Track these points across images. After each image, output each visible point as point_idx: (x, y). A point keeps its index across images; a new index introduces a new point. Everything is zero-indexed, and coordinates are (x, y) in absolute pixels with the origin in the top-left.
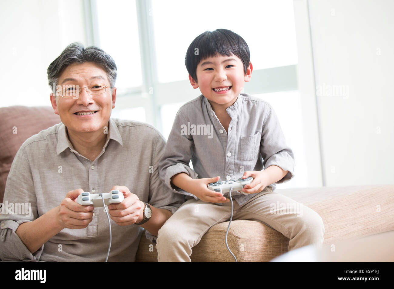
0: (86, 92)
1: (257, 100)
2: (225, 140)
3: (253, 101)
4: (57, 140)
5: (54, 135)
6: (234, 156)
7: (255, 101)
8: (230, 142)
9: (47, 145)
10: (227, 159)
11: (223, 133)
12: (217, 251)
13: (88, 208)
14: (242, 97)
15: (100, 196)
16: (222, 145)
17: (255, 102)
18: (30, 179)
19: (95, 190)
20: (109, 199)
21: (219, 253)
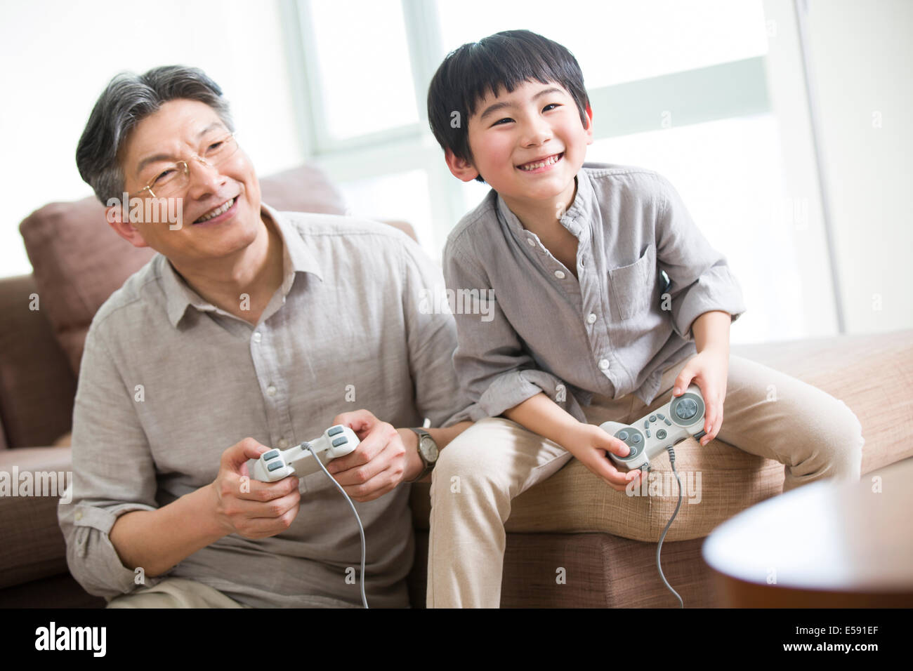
0: (198, 164)
1: (627, 172)
2: (572, 291)
3: (617, 176)
4: (164, 294)
5: (154, 285)
6: (604, 317)
7: (622, 174)
8: (587, 295)
9: (145, 311)
10: (589, 330)
11: (566, 278)
12: (601, 501)
13: (286, 485)
14: (588, 173)
15: (306, 450)
16: (569, 303)
17: (623, 177)
18: (123, 394)
19: (275, 386)
20: (326, 450)
21: (607, 505)
